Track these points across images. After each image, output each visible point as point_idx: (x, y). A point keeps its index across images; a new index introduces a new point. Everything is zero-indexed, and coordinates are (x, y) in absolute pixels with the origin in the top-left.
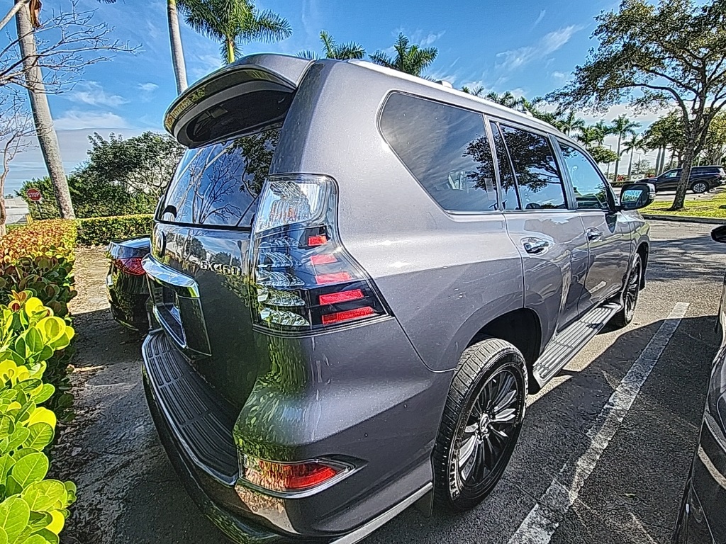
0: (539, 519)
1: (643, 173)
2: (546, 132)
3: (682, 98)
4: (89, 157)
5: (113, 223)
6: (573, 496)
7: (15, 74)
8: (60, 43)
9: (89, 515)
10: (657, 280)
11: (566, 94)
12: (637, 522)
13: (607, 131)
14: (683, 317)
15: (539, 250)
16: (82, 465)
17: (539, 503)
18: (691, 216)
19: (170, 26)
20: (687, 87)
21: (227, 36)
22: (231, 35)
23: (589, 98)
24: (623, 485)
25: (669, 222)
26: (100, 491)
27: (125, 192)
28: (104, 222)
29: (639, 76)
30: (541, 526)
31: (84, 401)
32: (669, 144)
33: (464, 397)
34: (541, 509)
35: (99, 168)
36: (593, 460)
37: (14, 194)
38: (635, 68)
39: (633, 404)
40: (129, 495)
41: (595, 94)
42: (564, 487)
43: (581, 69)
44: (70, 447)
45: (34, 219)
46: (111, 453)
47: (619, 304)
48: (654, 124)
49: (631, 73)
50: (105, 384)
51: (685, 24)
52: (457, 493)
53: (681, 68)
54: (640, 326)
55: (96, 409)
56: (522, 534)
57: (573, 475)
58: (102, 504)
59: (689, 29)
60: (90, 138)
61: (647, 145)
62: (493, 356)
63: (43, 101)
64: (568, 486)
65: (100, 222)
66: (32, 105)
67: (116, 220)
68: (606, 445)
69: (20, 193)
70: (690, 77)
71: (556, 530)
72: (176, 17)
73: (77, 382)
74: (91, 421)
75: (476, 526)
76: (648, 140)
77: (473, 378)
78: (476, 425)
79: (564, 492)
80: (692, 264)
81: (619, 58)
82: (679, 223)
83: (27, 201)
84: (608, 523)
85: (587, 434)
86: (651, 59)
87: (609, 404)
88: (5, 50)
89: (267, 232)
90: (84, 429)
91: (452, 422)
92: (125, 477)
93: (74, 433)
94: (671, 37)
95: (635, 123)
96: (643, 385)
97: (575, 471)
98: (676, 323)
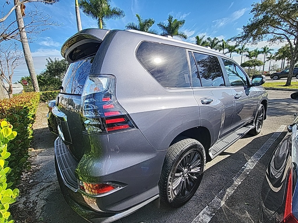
0: (207, 212)
1: (275, 70)
2: (216, 55)
3: (289, 38)
4: (46, 67)
5: (54, 93)
6: (223, 203)
7: (14, 35)
8: (31, 23)
9: (33, 205)
10: (274, 116)
11: (239, 38)
12: (248, 215)
13: (259, 53)
14: (283, 131)
15: (208, 103)
16: (32, 186)
17: (208, 206)
18: (294, 88)
19: (77, 15)
20: (292, 34)
21: (99, 18)
22: (101, 17)
23: (249, 39)
24: (244, 199)
25: (284, 91)
26: (37, 196)
27: (60, 81)
28: (51, 93)
29: (271, 29)
30: (208, 214)
31: (36, 162)
32: (286, 58)
33: (173, 161)
34: (209, 208)
35: (50, 72)
36: (234, 189)
37: (17, 82)
38: (269, 26)
39: (254, 167)
40: (48, 198)
41: (252, 38)
42: (220, 199)
43: (245, 27)
44: (29, 179)
45: (25, 92)
46: (44, 182)
47: (253, 125)
48: (279, 50)
49: (267, 28)
50: (45, 156)
51: (289, 7)
52: (172, 200)
53: (289, 25)
54: (263, 135)
55: (40, 165)
56: (199, 217)
57: (224, 195)
58: (38, 201)
59: (291, 9)
60: (47, 59)
61: (276, 58)
62: (188, 145)
63: (27, 46)
64: (221, 199)
65: (49, 93)
66: (23, 47)
67: (55, 92)
68: (240, 183)
69: (20, 82)
70: (293, 29)
71: (213, 216)
72: (79, 11)
73: (34, 155)
74: (38, 170)
75: (181, 214)
76: (277, 56)
77: (178, 154)
78: (181, 173)
79: (219, 201)
80: (291, 109)
81: (262, 22)
82: (288, 91)
83: (23, 85)
84: (236, 214)
85: (233, 179)
86: (275, 22)
87: (244, 167)
88: (9, 26)
89: (87, 96)
90: (35, 173)
91: (168, 171)
92: (48, 191)
93: (31, 174)
94: (283, 13)
95: (272, 49)
96: (260, 159)
97: (225, 193)
98: (280, 134)
